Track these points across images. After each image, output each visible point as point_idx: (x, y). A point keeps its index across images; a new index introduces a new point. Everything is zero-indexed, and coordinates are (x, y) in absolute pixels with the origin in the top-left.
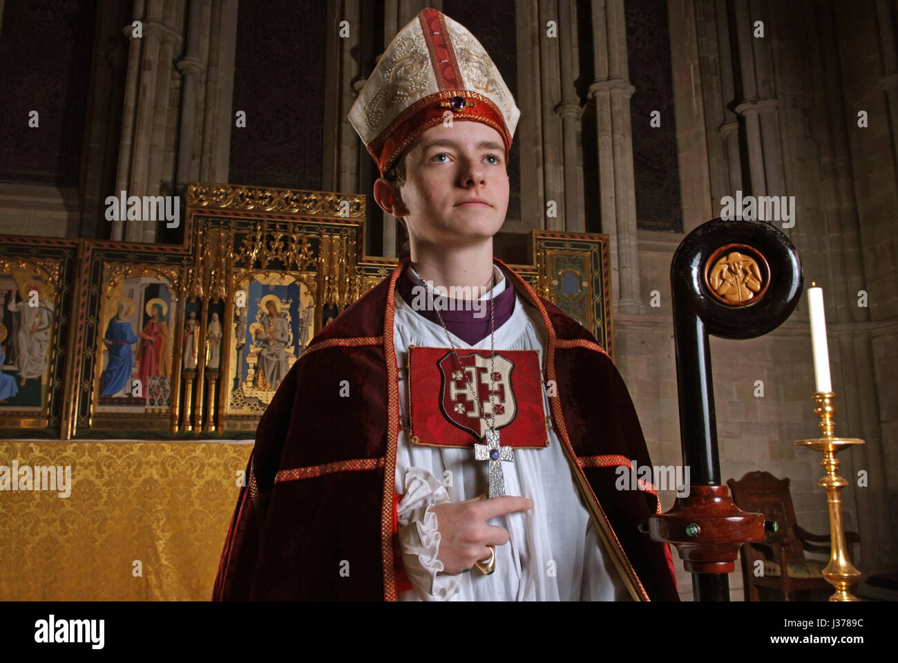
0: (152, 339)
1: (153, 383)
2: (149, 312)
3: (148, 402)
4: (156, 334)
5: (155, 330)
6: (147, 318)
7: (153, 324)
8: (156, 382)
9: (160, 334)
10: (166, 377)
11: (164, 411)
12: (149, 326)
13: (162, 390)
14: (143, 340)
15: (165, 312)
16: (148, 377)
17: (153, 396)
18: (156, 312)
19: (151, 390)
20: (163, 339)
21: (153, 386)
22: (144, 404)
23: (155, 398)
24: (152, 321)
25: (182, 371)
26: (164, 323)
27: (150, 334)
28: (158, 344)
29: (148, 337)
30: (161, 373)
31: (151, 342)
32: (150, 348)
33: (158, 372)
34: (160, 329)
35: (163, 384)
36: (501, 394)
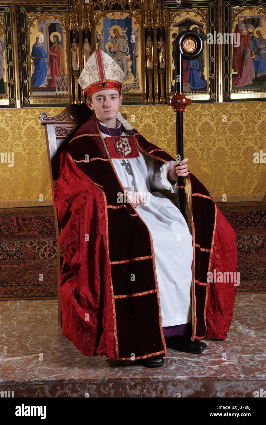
0: (55, 55)
1: (58, 79)
3: (57, 89)
4: (57, 52)
5: (56, 50)
6: (51, 43)
7: (55, 46)
8: (60, 78)
9: (59, 52)
10: (65, 76)
11: (65, 94)
12: (52, 48)
13: (63, 83)
14: (51, 56)
15: (60, 39)
16: (55, 76)
17: (59, 86)
18: (56, 40)
19: (57, 83)
20: (60, 54)
21: (59, 81)
22: (55, 90)
23: (60, 87)
24: (54, 45)
25: (72, 72)
26: (60, 46)
27: (54, 53)
28: (59, 58)
29: (53, 54)
30: (62, 73)
31: (55, 56)
32: (55, 60)
33: (60, 73)
34: (59, 49)
35: (63, 79)
36: (127, 146)
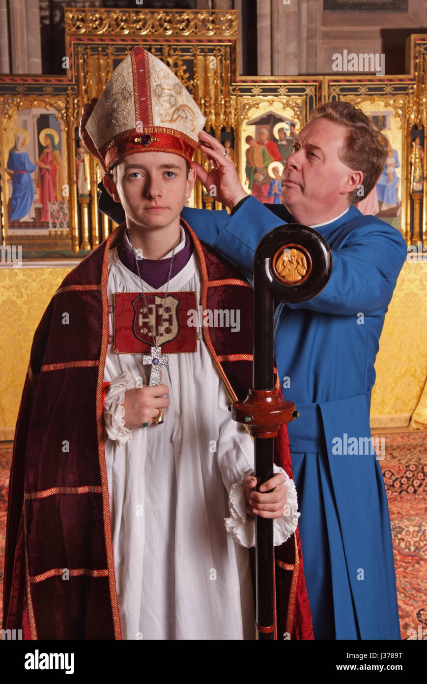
0: (48, 167)
1: (53, 208)
2: (43, 143)
3: (50, 225)
4: (51, 162)
5: (50, 158)
6: (41, 148)
7: (47, 153)
8: (56, 207)
9: (55, 162)
10: (64, 202)
11: (65, 233)
12: (43, 156)
13: (61, 214)
14: (41, 169)
15: (57, 141)
16: (48, 202)
17: (54, 220)
18: (49, 142)
19: (52, 214)
20: (58, 167)
21: (54, 210)
22: (48, 227)
23: (56, 221)
24: (46, 151)
25: (78, 197)
26: (57, 152)
27: (46, 163)
28: (54, 172)
29: (44, 166)
30: (59, 198)
31: (48, 170)
32: (48, 176)
33: (56, 198)
34: (55, 158)
35: (62, 208)
36: (170, 321)
